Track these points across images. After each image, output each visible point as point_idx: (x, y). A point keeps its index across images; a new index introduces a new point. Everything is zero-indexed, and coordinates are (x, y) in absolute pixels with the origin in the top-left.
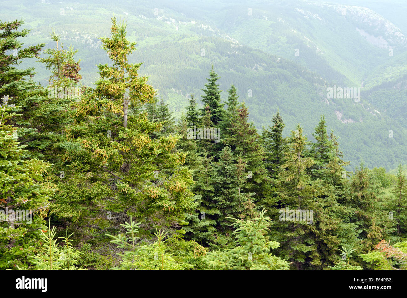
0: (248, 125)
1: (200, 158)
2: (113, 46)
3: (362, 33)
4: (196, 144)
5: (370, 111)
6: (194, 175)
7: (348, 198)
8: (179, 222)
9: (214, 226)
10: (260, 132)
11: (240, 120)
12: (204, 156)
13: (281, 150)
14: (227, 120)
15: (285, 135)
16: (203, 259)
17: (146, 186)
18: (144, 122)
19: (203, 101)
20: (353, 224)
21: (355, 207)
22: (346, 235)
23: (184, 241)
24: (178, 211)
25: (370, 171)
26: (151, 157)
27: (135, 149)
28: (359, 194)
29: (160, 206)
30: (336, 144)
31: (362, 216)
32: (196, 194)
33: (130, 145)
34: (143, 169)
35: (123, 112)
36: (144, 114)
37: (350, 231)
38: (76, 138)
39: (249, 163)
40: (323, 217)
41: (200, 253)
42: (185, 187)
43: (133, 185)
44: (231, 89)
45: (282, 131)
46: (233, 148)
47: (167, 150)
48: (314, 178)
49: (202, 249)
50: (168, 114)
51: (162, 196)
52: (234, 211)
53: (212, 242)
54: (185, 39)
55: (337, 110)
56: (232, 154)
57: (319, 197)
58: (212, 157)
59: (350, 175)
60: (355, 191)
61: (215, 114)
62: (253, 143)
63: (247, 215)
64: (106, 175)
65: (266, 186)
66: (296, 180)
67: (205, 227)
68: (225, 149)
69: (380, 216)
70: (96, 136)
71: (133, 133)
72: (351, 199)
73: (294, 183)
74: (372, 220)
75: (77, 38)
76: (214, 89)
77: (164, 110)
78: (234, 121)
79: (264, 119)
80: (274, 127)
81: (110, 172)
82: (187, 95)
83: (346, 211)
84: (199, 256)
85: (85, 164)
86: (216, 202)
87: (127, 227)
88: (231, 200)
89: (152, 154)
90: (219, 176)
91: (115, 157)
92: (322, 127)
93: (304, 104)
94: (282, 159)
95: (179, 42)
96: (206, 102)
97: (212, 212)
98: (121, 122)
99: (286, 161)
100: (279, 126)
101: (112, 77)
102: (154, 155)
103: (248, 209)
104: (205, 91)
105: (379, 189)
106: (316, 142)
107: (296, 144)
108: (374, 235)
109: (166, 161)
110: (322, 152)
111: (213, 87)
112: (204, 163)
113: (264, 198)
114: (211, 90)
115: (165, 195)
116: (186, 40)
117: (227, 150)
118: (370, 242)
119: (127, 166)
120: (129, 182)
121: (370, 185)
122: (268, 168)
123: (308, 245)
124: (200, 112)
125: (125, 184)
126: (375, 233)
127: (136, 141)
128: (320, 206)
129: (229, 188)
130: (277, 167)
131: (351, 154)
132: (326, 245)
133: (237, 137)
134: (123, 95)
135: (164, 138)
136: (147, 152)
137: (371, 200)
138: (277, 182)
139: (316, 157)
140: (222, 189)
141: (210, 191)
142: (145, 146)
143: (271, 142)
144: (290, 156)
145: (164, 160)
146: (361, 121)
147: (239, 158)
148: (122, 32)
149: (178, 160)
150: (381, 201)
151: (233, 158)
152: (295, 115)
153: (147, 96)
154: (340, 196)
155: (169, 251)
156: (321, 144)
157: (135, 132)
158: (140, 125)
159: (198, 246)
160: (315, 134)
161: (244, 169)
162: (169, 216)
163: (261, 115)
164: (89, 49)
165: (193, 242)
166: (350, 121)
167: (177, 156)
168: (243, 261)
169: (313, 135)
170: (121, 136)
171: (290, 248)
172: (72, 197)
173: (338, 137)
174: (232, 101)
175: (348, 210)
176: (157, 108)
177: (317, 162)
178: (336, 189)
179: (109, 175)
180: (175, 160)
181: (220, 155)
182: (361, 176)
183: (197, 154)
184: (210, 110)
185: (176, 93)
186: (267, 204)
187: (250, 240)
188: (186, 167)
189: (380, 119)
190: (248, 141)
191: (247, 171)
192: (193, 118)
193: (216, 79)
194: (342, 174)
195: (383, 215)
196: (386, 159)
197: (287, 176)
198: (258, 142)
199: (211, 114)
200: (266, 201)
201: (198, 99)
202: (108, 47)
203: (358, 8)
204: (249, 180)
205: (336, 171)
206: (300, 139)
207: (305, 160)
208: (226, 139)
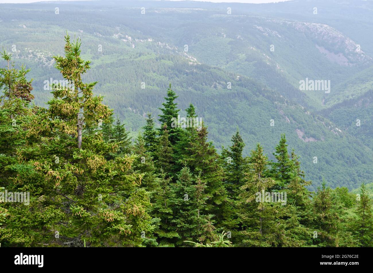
0: (207, 145)
1: (158, 179)
2: (67, 65)
3: (322, 50)
4: (153, 165)
5: (331, 129)
6: (152, 197)
7: (311, 219)
10: (219, 152)
11: (199, 140)
12: (161, 177)
13: (242, 170)
14: (186, 140)
15: (246, 154)
17: (102, 209)
18: (99, 143)
19: (160, 120)
20: (316, 246)
21: (317, 228)
24: (135, 235)
25: (333, 191)
26: (106, 179)
28: (322, 215)
29: (116, 229)
30: (297, 164)
31: (325, 237)
32: (153, 217)
33: (85, 167)
34: (98, 191)
35: (77, 133)
36: (99, 134)
38: (28, 160)
39: (209, 184)
40: (285, 239)
42: (143, 210)
43: (87, 209)
44: (189, 108)
45: (242, 150)
46: (192, 169)
47: (123, 170)
50: (124, 134)
51: (118, 219)
52: (193, 234)
54: (142, 56)
55: (298, 128)
56: (191, 175)
57: (281, 218)
58: (170, 179)
59: (312, 195)
60: (317, 212)
61: (173, 134)
62: (212, 163)
63: (207, 238)
64: (59, 199)
65: (226, 208)
68: (183, 169)
69: (344, 237)
70: (49, 158)
71: (88, 154)
72: (314, 220)
73: (255, 204)
74: (336, 241)
75: (30, 56)
76: (172, 108)
77: (120, 130)
78: (193, 141)
79: (224, 138)
80: (233, 146)
81: (64, 195)
82: (145, 114)
83: (308, 233)
85: (37, 187)
86: (175, 224)
88: (191, 222)
89: (107, 176)
90: (177, 198)
91: (68, 179)
92: (282, 146)
93: (265, 123)
94: (242, 180)
95: (136, 60)
96: (164, 122)
97: (170, 235)
98: (76, 143)
99: (246, 181)
100: (239, 146)
101: (65, 97)
102: (110, 176)
103: (207, 232)
104: (163, 110)
105: (342, 209)
106: (277, 161)
107: (256, 164)
109: (122, 182)
110: (283, 172)
111: (171, 106)
112: (162, 184)
113: (224, 220)
114: (169, 109)
115: (122, 218)
116: (143, 58)
117: (186, 171)
119: (82, 188)
120: (83, 206)
121: (333, 206)
122: (228, 189)
124: (157, 131)
125: (79, 208)
127: (90, 162)
128: (282, 227)
129: (188, 210)
130: (238, 188)
131: (313, 174)
133: (196, 157)
134: (77, 116)
135: (120, 159)
136: (102, 173)
137: (333, 221)
138: (238, 203)
139: (277, 178)
140: (181, 211)
141: (169, 214)
142: (100, 167)
143: (231, 162)
144: (250, 176)
145: (119, 182)
146: (323, 140)
147: (198, 179)
148: (76, 50)
149: (134, 182)
150: (344, 221)
151: (192, 179)
152: (255, 134)
153: (102, 116)
154: (302, 217)
156: (282, 164)
157: (90, 153)
158: (95, 146)
160: (276, 154)
161: (203, 190)
162: (126, 240)
163: (221, 134)
164: (42, 67)
166: (311, 140)
167: (133, 177)
169: (274, 154)
170: (75, 157)
172: (24, 222)
173: (299, 156)
176: (113, 128)
177: (278, 182)
178: (298, 210)
179: (63, 198)
180: (131, 181)
181: (179, 176)
182: (323, 196)
183: (155, 175)
184: (167, 129)
185: (133, 112)
186: (227, 227)
188: (143, 189)
189: (341, 137)
190: (207, 161)
191: (206, 192)
192: (150, 138)
193: (174, 98)
194: (304, 194)
195: (346, 236)
196: (349, 179)
197: (248, 197)
198: (218, 163)
199: (169, 133)
200: (226, 223)
201: (155, 118)
202: (62, 66)
203: (318, 25)
204: (208, 202)
205: (298, 191)
206: (260, 158)
207: (266, 180)
208: (184, 160)
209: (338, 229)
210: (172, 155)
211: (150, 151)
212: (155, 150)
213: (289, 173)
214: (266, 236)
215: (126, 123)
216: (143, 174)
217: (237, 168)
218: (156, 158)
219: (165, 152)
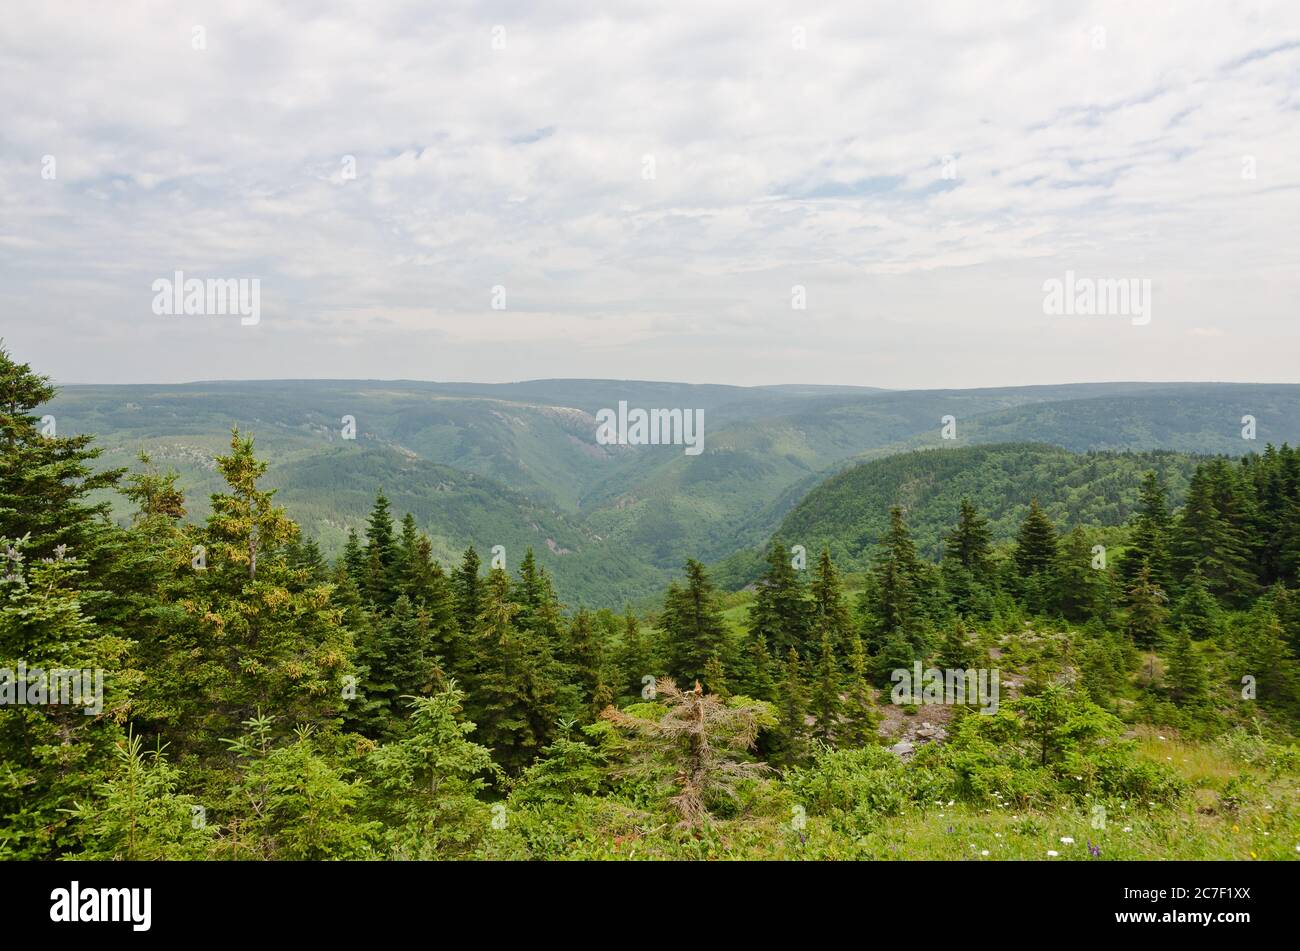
0: (432, 565)
1: (366, 614)
2: (233, 469)
3: (575, 440)
4: (358, 595)
5: (589, 536)
6: (357, 639)
7: (567, 651)
8: (334, 708)
9: (387, 707)
10: (448, 572)
11: (420, 559)
12: (371, 611)
13: (478, 595)
14: (402, 560)
15: (482, 573)
16: (369, 759)
17: (284, 662)
18: (281, 571)
19: (368, 535)
20: (574, 686)
21: (576, 663)
22: (566, 700)
23: (341, 734)
24: (333, 692)
25: (593, 615)
26: (291, 619)
27: (268, 609)
28: (580, 646)
29: (304, 688)
30: (548, 582)
31: (586, 673)
32: (359, 666)
33: (259, 605)
34: (280, 637)
35: (249, 560)
36: (281, 559)
37: (571, 695)
38: (174, 600)
39: (435, 616)
40: (536, 679)
41: (365, 750)
42: (343, 659)
43: (263, 662)
44: (406, 517)
45: (477, 569)
46: (412, 597)
47: (315, 607)
48: (522, 629)
49: (369, 743)
50: (318, 556)
51: (308, 674)
52: (415, 684)
53: (385, 729)
54: (343, 452)
55: (549, 537)
56: (410, 605)
57: (529, 653)
58: (383, 612)
59: (568, 621)
60: (575, 642)
61: (386, 553)
62: (439, 588)
63: (434, 687)
64: (223, 651)
65: (458, 645)
66: (498, 635)
67: (375, 710)
68: (400, 598)
69: (608, 672)
70: (207, 595)
71: (264, 587)
72: (571, 653)
73: (495, 637)
74: (598, 678)
75: (181, 455)
76: (383, 518)
77: (312, 551)
78: (412, 560)
79: (454, 554)
80: (466, 565)
81: (229, 646)
82: (347, 527)
83: (564, 669)
84: (363, 754)
85: (189, 637)
86: (390, 673)
87: (252, 724)
88: (411, 668)
89: (293, 615)
90: (392, 637)
91: (235, 624)
92: (529, 561)
94: (479, 607)
95: (335, 456)
96: (372, 537)
97: (384, 688)
98: (246, 573)
99: (484, 609)
100: (473, 564)
101: (231, 511)
102: (296, 616)
103: (435, 680)
104: (371, 522)
105: (605, 637)
106: (523, 581)
107: (496, 586)
108: (602, 697)
109: (313, 623)
110: (531, 594)
111: (381, 516)
112: (371, 620)
113: (457, 661)
114: (380, 520)
115: (313, 672)
116: (346, 453)
117: (403, 600)
118: (596, 708)
119: (255, 634)
120: (258, 658)
121: (594, 633)
122: (461, 621)
123: (517, 719)
124: (363, 550)
125: (251, 661)
126: (603, 695)
127: (268, 598)
128: (531, 666)
129: (407, 652)
130: (473, 619)
131: (569, 594)
132: (541, 717)
133: (417, 581)
134: (249, 535)
135: (310, 591)
136: (285, 612)
137: (595, 652)
138: (473, 638)
139: (523, 602)
140: (398, 654)
141: (382, 659)
142: (282, 604)
143: (463, 585)
144: (489, 602)
145: (310, 623)
146: (580, 551)
147: (421, 610)
148: (247, 448)
149: (331, 621)
150: (608, 652)
151: (412, 611)
153: (285, 535)
154: (556, 650)
155: (318, 753)
156: (529, 584)
157: (268, 585)
158: (275, 576)
159: (363, 739)
160: (521, 571)
161: (428, 624)
162: (319, 702)
163: (450, 549)
164: (200, 469)
165: (354, 735)
166: (566, 551)
167: (330, 614)
168: (426, 755)
169: (519, 572)
170: (246, 591)
171: (494, 727)
172: (169, 687)
173: (551, 573)
174: (409, 534)
175: (566, 668)
176: (302, 548)
177: (525, 608)
178: (551, 641)
179: (228, 649)
180: (326, 621)
181: (394, 608)
182: (581, 621)
183: (362, 608)
184: (378, 547)
185: (331, 525)
186: (460, 670)
187: (434, 724)
188: (344, 630)
189: (602, 546)
190: (432, 586)
191: (431, 626)
192: (353, 559)
193: (386, 506)
194: (557, 621)
195: (611, 669)
196: (612, 597)
197: (486, 629)
198: (446, 587)
199: (380, 552)
200: (459, 665)
201: (361, 533)
202: (227, 469)
203: (569, 410)
204: (434, 639)
205: (550, 617)
206: (500, 579)
207: (510, 606)
208: (401, 586)
209: (601, 662)
210: (385, 581)
211: (353, 576)
212: (360, 575)
213: (539, 595)
214: (512, 678)
215: (321, 541)
216: (345, 610)
217: (471, 593)
218: (362, 585)
219: (375, 577)
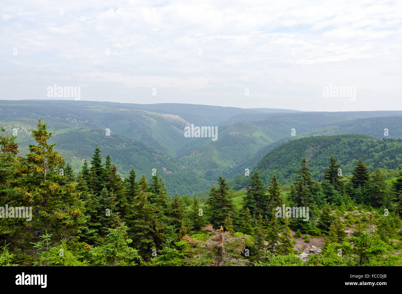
0: (117, 176)
1: (89, 195)
2: (38, 135)
3: (175, 128)
4: (87, 187)
5: (180, 167)
6: (86, 204)
7: (170, 212)
8: (76, 232)
9: (97, 232)
10: (123, 179)
11: (112, 173)
12: (92, 193)
13: (135, 188)
14: (105, 173)
15: (137, 180)
16: (90, 252)
17: (56, 212)
18: (56, 176)
19: (92, 163)
20: (172, 226)
21: (173, 217)
22: (169, 232)
23: (78, 242)
24: (76, 225)
25: (181, 198)
26: (60, 196)
27: (51, 191)
28: (175, 210)
29: (64, 223)
30: (163, 184)
31: (177, 221)
32: (86, 215)
33: (47, 190)
34: (55, 203)
35: (43, 171)
36: (56, 172)
37: (171, 230)
38: (14, 187)
39: (117, 196)
40: (157, 223)
41: (88, 249)
42: (80, 212)
43: (49, 213)
44: (107, 157)
45: (135, 178)
46: (108, 188)
47: (70, 191)
48: (152, 203)
49: (89, 246)
50: (71, 171)
51: (66, 218)
52: (109, 223)
53: (96, 241)
54: (82, 130)
55: (164, 166)
56: (108, 192)
57: (155, 212)
58: (96, 194)
59: (170, 200)
60: (173, 209)
61: (98, 170)
62: (119, 185)
63: (116, 225)
65: (126, 208)
66: (142, 205)
67: (92, 233)
68: (104, 189)
69: (186, 221)
70: (26, 185)
71: (49, 183)
72: (171, 213)
73: (141, 206)
74: (182, 223)
76: (98, 157)
77: (69, 169)
78: (109, 174)
79: (126, 172)
80: (130, 176)
82: (83, 160)
83: (168, 219)
84: (87, 251)
85: (19, 201)
86: (98, 219)
87: (43, 237)
89: (61, 194)
90: (100, 204)
91: (37, 197)
93: (147, 164)
94: (135, 193)
95: (79, 131)
96: (93, 164)
97: (96, 224)
98: (42, 177)
99: (137, 194)
100: (133, 176)
101: (37, 152)
102: (62, 194)
103: (116, 222)
104: (93, 158)
105: (185, 207)
106: (153, 184)
107: (142, 185)
108: (183, 231)
109: (69, 197)
110: (156, 189)
111: (97, 156)
112: (92, 197)
113: (125, 215)
114: (96, 157)
115: (68, 217)
117: (105, 190)
118: (181, 235)
119: (45, 201)
120: (46, 211)
121: (181, 205)
122: (128, 199)
123: (149, 239)
124: (90, 169)
125: (43, 212)
126: (183, 230)
127: (51, 187)
128: (155, 217)
130: (132, 198)
131: (171, 189)
132: (158, 238)
133: (111, 182)
134: (44, 162)
135: (68, 185)
136: (58, 193)
137: (181, 213)
138: (132, 206)
139: (153, 192)
140: (102, 211)
141: (95, 213)
142: (56, 190)
143: (129, 184)
144: (139, 192)
145: (67, 197)
146: (176, 172)
147: (112, 194)
148: (44, 127)
149: (76, 197)
150: (186, 213)
151: (108, 194)
152: (142, 170)
153: (58, 162)
154: (166, 211)
155: (69, 249)
156: (155, 185)
157: (51, 182)
158: (54, 178)
159: (87, 245)
160: (152, 180)
161: (114, 200)
162: (70, 229)
163: (124, 170)
164: (25, 135)
165: (84, 243)
166: (170, 172)
167: (75, 194)
168: (112, 251)
169: (151, 180)
170: (42, 184)
171: (140, 241)
173: (164, 181)
174: (108, 163)
175: (169, 219)
177: (153, 194)
178: (164, 208)
179: (34, 207)
180: (74, 197)
181: (101, 193)
182: (176, 201)
183: (88, 192)
184: (95, 168)
185: (77, 159)
186: (127, 218)
187: (116, 240)
188: (81, 200)
189: (185, 171)
190: (116, 184)
191: (116, 200)
192: (86, 173)
193: (99, 152)
194: (166, 200)
195: (187, 220)
196: (188, 191)
197: (138, 202)
198: (122, 185)
199: (96, 170)
200: (126, 216)
201: (89, 162)
202: (35, 135)
203: (173, 116)
204: (117, 206)
205: (163, 198)
206: (144, 182)
207: (147, 193)
208: (104, 184)
209: (183, 217)
210: (98, 181)
211: (85, 179)
212: (88, 179)
213: (159, 189)
214: (147, 222)
215: (72, 165)
216: (81, 193)
217: (132, 187)
218: (88, 183)
219: (94, 180)
